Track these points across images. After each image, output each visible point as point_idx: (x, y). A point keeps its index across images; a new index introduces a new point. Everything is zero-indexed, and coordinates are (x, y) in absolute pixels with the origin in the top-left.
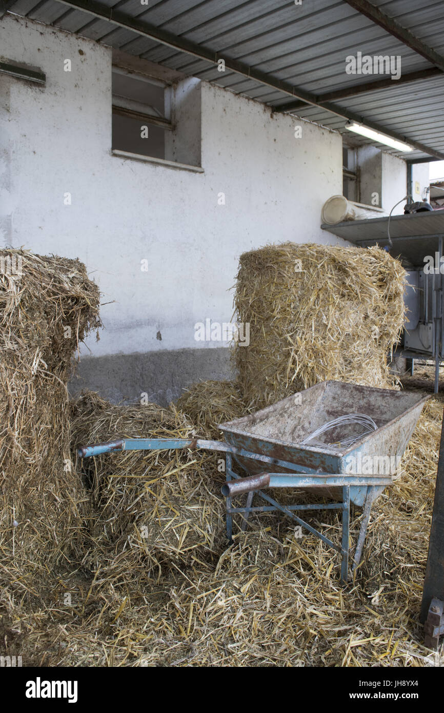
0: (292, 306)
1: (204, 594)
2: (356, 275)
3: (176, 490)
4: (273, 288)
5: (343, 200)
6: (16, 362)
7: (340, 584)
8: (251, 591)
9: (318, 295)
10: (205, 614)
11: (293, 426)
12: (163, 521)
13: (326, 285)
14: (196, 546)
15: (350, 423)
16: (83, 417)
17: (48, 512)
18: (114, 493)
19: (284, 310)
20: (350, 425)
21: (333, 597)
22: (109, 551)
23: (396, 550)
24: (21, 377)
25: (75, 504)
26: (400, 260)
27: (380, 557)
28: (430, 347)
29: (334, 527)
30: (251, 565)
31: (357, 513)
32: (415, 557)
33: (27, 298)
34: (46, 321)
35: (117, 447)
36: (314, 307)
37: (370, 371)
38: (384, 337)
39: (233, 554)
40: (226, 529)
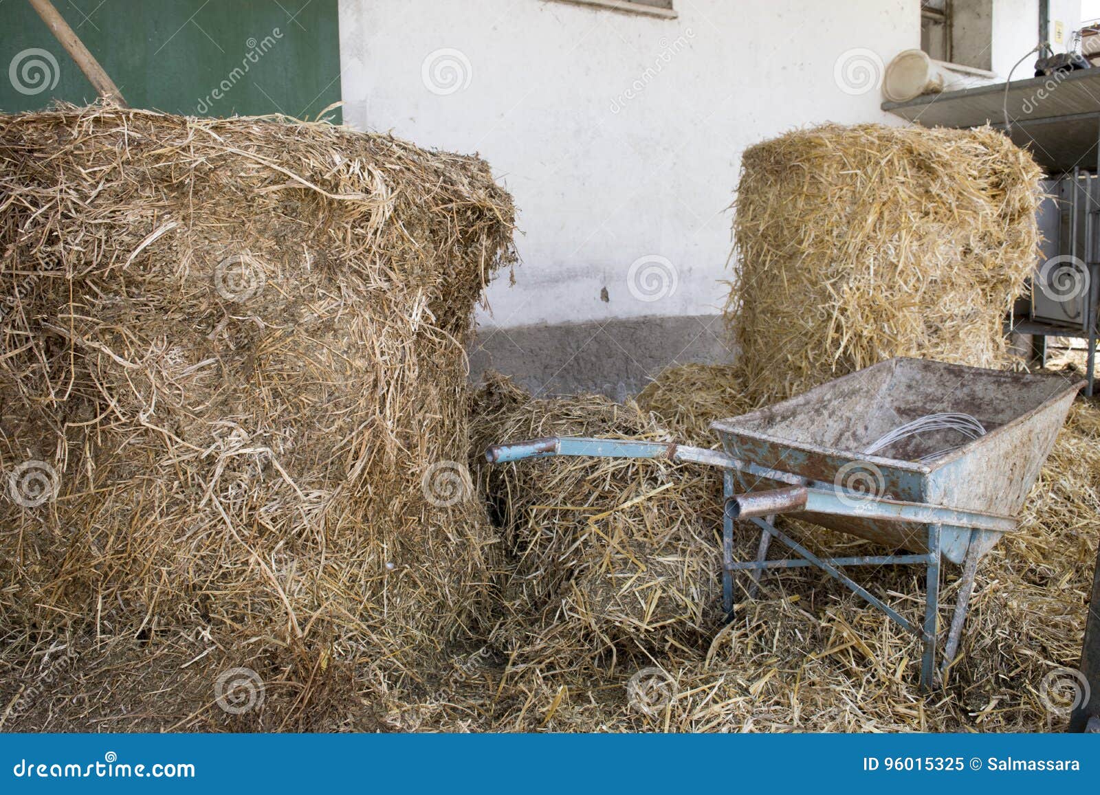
0: (835, 233)
1: (689, 692)
2: (952, 178)
3: (639, 530)
4: (801, 203)
5: (921, 58)
6: (386, 310)
7: (920, 691)
8: (767, 693)
9: (881, 213)
10: (691, 723)
11: (837, 433)
12: (618, 579)
13: (895, 196)
14: (673, 620)
15: (938, 428)
16: (487, 415)
17: (436, 556)
18: (539, 534)
19: (819, 241)
20: (938, 431)
21: (908, 711)
22: (532, 624)
23: (1021, 640)
24: (396, 335)
25: (478, 547)
26: (1030, 150)
27: (991, 650)
28: (1078, 314)
29: (910, 597)
30: (766, 653)
31: (951, 577)
32: (1055, 652)
33: (403, 205)
34: (432, 246)
35: (548, 450)
36: (872, 234)
37: (972, 346)
38: (999, 286)
39: (735, 634)
40: (722, 597)
